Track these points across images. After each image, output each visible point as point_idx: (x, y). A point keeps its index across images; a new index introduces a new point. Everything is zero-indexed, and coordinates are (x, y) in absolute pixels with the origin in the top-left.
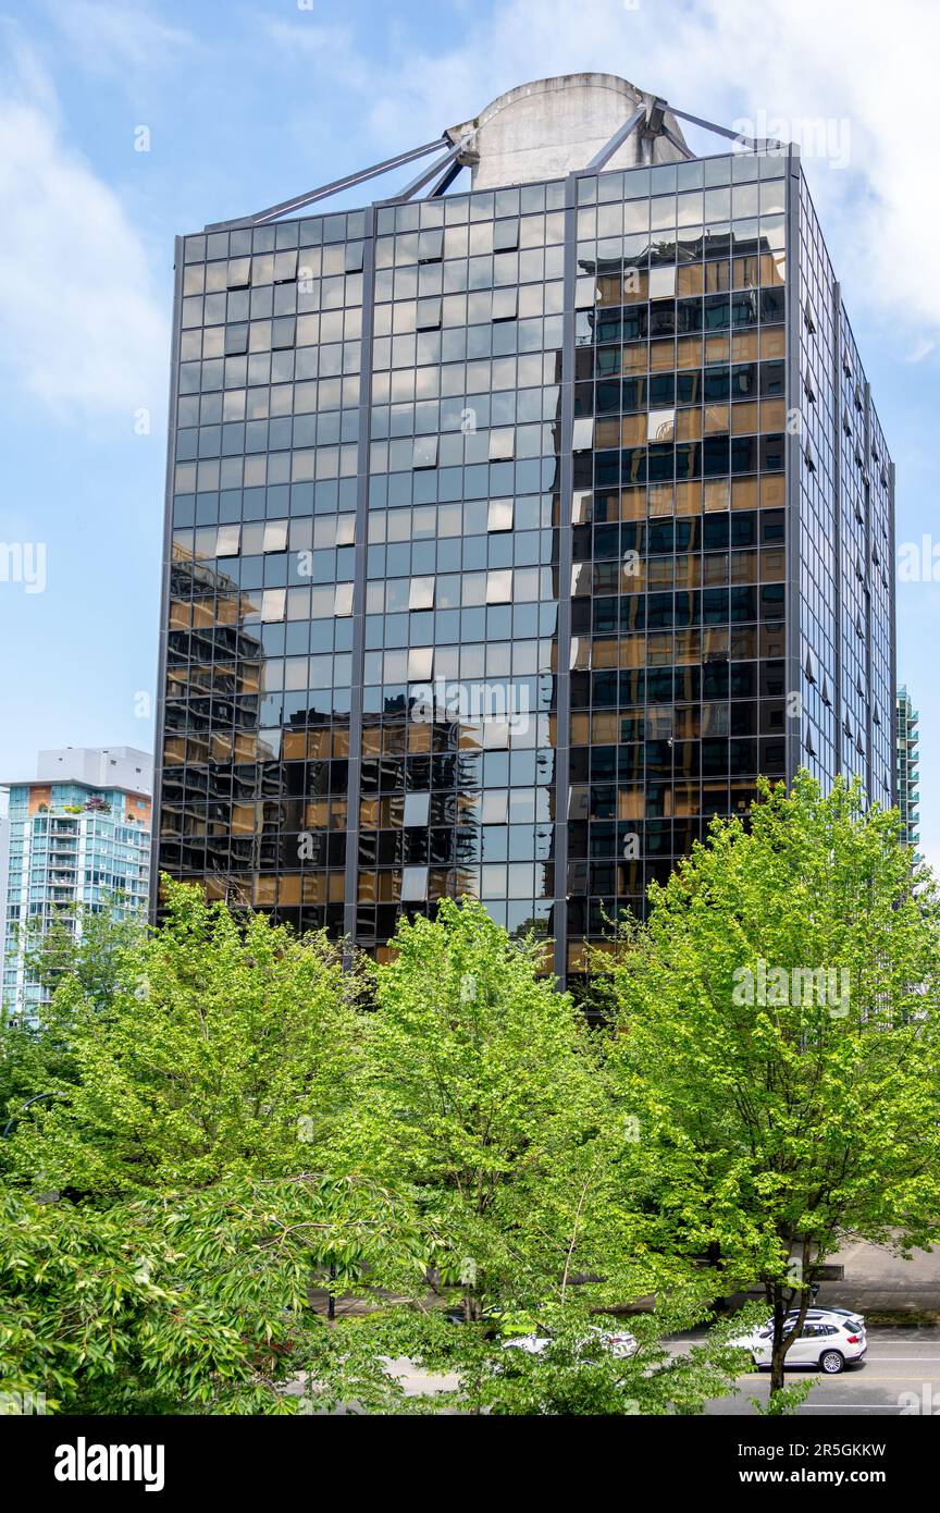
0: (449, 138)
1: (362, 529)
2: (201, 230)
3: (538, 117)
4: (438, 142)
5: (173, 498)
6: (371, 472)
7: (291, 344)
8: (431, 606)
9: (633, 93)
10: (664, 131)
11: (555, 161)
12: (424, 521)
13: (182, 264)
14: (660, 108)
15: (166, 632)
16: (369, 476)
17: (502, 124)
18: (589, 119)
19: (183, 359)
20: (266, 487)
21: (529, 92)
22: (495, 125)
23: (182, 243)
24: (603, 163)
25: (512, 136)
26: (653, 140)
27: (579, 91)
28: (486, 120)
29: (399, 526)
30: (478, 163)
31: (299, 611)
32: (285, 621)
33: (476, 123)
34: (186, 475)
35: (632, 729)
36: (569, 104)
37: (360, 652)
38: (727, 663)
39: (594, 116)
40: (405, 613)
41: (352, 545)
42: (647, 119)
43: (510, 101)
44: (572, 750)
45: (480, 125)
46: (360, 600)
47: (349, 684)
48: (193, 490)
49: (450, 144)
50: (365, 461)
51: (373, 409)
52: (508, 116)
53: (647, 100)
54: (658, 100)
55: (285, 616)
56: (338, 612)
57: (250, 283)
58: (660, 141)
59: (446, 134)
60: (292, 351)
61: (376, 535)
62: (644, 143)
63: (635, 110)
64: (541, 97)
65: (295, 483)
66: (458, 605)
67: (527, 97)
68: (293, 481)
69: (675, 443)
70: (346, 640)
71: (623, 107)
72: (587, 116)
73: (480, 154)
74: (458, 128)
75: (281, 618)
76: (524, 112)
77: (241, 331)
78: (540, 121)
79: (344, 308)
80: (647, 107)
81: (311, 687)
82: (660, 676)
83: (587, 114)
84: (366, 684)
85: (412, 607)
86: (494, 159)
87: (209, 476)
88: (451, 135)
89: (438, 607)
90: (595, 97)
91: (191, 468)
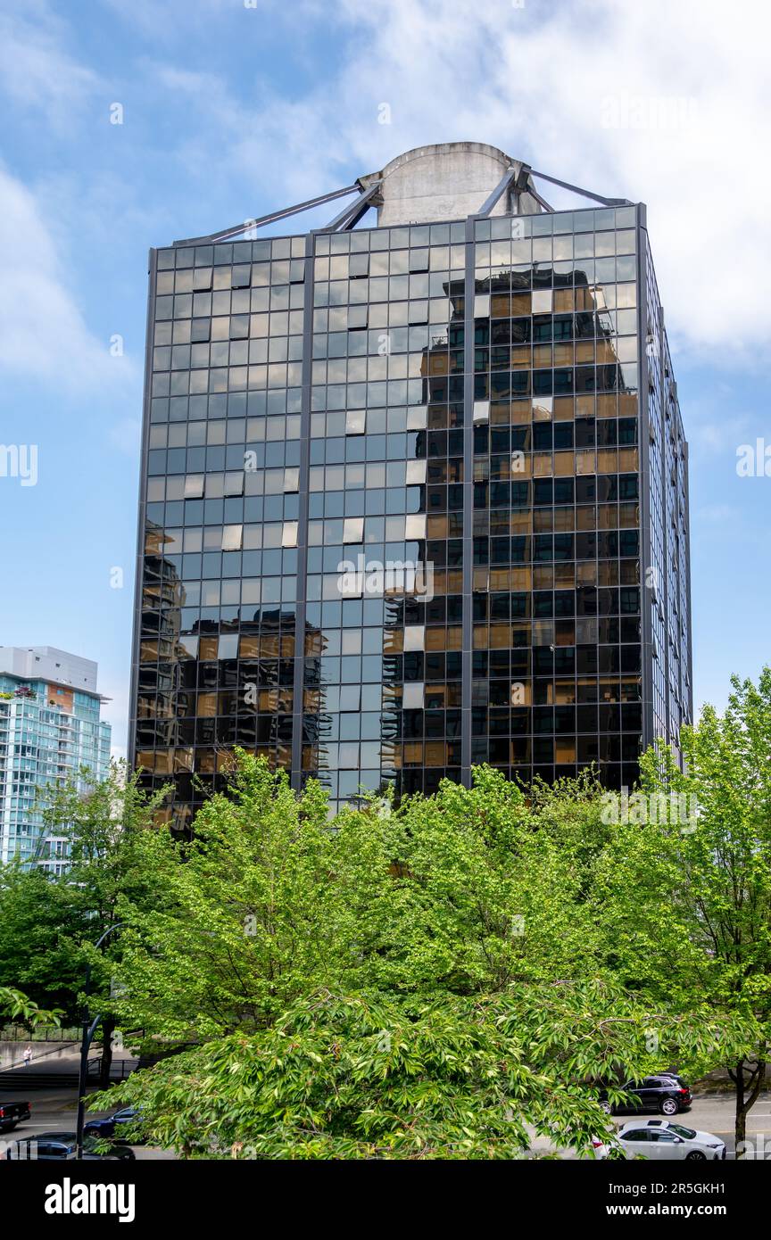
0: (360, 184)
1: (304, 480)
2: (170, 245)
3: (430, 173)
4: (353, 187)
5: (147, 452)
6: (312, 437)
7: (247, 336)
8: (361, 541)
9: (504, 159)
10: (528, 189)
11: (444, 206)
12: (355, 475)
13: (154, 271)
14: (525, 171)
15: (142, 556)
16: (310, 439)
17: (402, 177)
18: (469, 176)
19: (156, 344)
20: (225, 445)
21: (422, 154)
22: (396, 177)
23: (155, 254)
24: (490, 210)
25: (410, 186)
26: (519, 194)
27: (462, 155)
28: (389, 173)
29: (335, 479)
30: (382, 204)
31: (253, 541)
32: (241, 550)
33: (381, 174)
34: (159, 435)
35: (521, 637)
36: (453, 165)
37: (303, 575)
38: (595, 589)
39: (474, 175)
40: (340, 545)
41: (297, 492)
42: (516, 179)
43: (407, 160)
44: (474, 653)
45: (384, 176)
46: (303, 535)
47: (295, 600)
48: (164, 446)
49: (362, 189)
50: (306, 427)
51: (313, 388)
52: (406, 171)
53: (515, 165)
54: (524, 165)
55: (242, 546)
56: (285, 544)
57: (211, 288)
58: (525, 196)
59: (358, 182)
60: (247, 341)
61: (316, 485)
62: (512, 196)
63: (506, 172)
64: (432, 158)
65: (250, 443)
66: (383, 540)
67: (421, 157)
68: (248, 441)
69: (553, 422)
70: (292, 566)
71: (496, 169)
72: (468, 174)
73: (385, 198)
74: (368, 177)
75: (239, 547)
76: (420, 168)
77: (203, 325)
78: (432, 176)
79: (289, 310)
80: (516, 170)
81: (263, 602)
82: (542, 598)
83: (468, 172)
84: (308, 600)
85: (346, 541)
86: (396, 202)
87: (178, 437)
88: (362, 182)
89: (366, 541)
90: (475, 160)
91: (163, 429)
